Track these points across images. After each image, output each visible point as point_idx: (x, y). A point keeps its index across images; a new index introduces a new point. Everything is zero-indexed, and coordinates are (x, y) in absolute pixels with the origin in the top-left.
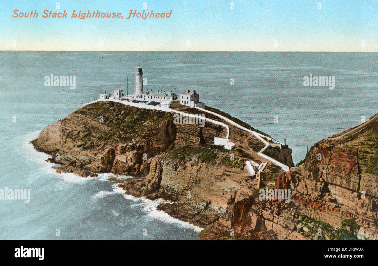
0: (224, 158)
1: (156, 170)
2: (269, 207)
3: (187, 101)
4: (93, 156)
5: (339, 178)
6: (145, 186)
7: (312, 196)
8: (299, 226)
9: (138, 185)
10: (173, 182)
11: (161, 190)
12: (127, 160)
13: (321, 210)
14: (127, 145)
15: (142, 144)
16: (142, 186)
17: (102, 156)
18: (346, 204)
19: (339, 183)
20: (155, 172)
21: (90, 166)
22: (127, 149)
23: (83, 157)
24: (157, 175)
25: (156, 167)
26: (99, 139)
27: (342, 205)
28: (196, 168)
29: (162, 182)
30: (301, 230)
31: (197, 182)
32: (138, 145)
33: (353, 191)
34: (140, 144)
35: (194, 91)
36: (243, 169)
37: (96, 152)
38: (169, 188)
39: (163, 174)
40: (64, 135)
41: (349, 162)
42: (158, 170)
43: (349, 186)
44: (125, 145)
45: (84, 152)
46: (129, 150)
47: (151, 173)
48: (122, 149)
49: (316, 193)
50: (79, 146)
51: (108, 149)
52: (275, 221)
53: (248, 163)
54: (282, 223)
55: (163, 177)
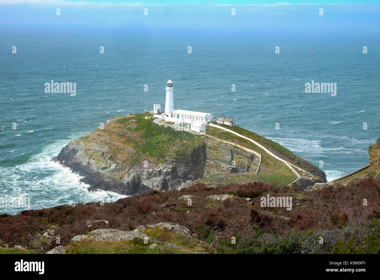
12: (153, 186)
14: (153, 171)
15: (170, 170)
22: (153, 175)
32: (165, 170)
34: (167, 170)
37: (121, 176)
40: (87, 155)
44: (151, 170)
46: (155, 176)
48: (148, 174)
51: (133, 174)
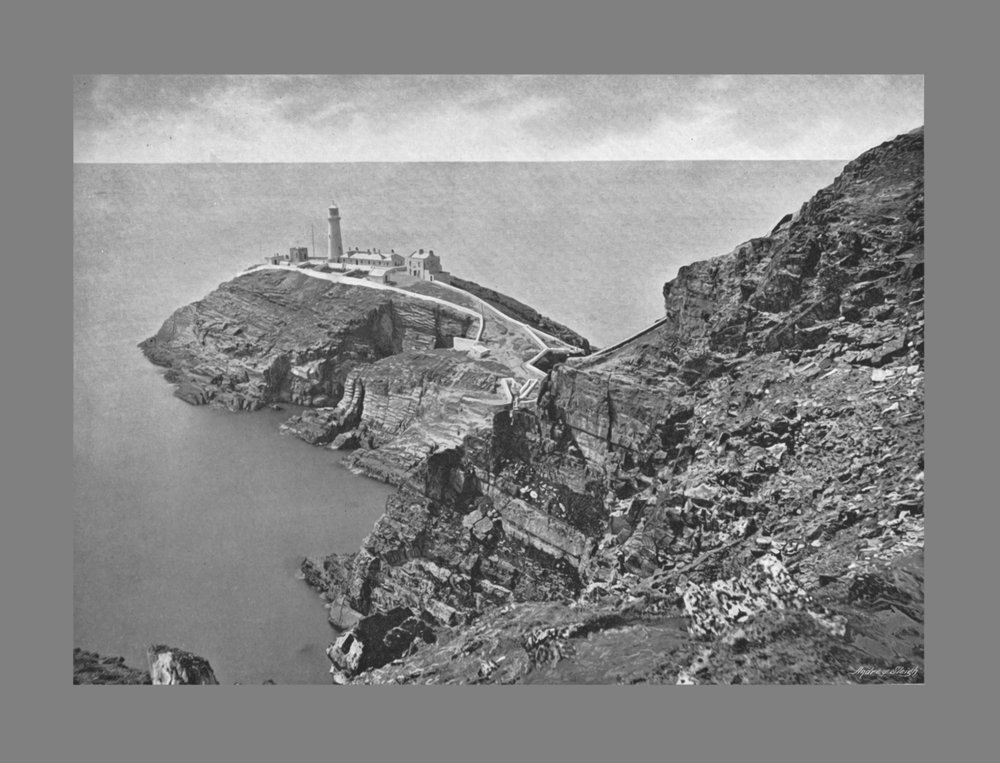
0: (465, 374)
1: (353, 393)
2: (483, 461)
3: (417, 269)
4: (250, 368)
5: (584, 419)
6: (335, 419)
7: (548, 445)
8: (523, 490)
9: (323, 418)
10: (381, 413)
11: (361, 426)
12: (309, 375)
13: (558, 467)
14: (308, 350)
15: (334, 347)
16: (329, 420)
17: (266, 367)
18: (593, 458)
19: (584, 427)
20: (352, 396)
21: (247, 385)
23: (233, 370)
24: (355, 401)
25: (354, 389)
26: (261, 338)
27: (589, 459)
28: (418, 390)
29: (364, 412)
30: (527, 495)
31: (419, 413)
32: (327, 349)
33: (602, 439)
34: (330, 348)
35: (431, 252)
36: (494, 392)
37: (255, 361)
38: (375, 424)
39: (365, 399)
40: (200, 331)
41: (596, 396)
42: (357, 395)
43: (597, 431)
44: (305, 350)
45: (236, 361)
46: (311, 358)
47: (346, 398)
48: (300, 356)
49: (552, 441)
50: (228, 351)
51: (276, 356)
52: (492, 482)
53: (503, 382)
54: (500, 485)
55: (365, 406)
